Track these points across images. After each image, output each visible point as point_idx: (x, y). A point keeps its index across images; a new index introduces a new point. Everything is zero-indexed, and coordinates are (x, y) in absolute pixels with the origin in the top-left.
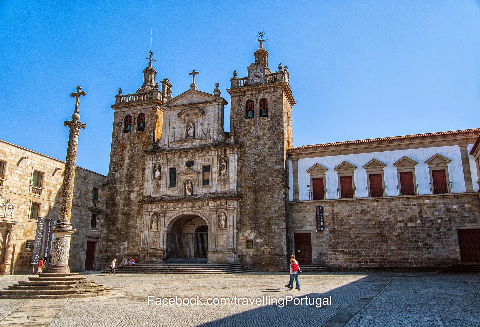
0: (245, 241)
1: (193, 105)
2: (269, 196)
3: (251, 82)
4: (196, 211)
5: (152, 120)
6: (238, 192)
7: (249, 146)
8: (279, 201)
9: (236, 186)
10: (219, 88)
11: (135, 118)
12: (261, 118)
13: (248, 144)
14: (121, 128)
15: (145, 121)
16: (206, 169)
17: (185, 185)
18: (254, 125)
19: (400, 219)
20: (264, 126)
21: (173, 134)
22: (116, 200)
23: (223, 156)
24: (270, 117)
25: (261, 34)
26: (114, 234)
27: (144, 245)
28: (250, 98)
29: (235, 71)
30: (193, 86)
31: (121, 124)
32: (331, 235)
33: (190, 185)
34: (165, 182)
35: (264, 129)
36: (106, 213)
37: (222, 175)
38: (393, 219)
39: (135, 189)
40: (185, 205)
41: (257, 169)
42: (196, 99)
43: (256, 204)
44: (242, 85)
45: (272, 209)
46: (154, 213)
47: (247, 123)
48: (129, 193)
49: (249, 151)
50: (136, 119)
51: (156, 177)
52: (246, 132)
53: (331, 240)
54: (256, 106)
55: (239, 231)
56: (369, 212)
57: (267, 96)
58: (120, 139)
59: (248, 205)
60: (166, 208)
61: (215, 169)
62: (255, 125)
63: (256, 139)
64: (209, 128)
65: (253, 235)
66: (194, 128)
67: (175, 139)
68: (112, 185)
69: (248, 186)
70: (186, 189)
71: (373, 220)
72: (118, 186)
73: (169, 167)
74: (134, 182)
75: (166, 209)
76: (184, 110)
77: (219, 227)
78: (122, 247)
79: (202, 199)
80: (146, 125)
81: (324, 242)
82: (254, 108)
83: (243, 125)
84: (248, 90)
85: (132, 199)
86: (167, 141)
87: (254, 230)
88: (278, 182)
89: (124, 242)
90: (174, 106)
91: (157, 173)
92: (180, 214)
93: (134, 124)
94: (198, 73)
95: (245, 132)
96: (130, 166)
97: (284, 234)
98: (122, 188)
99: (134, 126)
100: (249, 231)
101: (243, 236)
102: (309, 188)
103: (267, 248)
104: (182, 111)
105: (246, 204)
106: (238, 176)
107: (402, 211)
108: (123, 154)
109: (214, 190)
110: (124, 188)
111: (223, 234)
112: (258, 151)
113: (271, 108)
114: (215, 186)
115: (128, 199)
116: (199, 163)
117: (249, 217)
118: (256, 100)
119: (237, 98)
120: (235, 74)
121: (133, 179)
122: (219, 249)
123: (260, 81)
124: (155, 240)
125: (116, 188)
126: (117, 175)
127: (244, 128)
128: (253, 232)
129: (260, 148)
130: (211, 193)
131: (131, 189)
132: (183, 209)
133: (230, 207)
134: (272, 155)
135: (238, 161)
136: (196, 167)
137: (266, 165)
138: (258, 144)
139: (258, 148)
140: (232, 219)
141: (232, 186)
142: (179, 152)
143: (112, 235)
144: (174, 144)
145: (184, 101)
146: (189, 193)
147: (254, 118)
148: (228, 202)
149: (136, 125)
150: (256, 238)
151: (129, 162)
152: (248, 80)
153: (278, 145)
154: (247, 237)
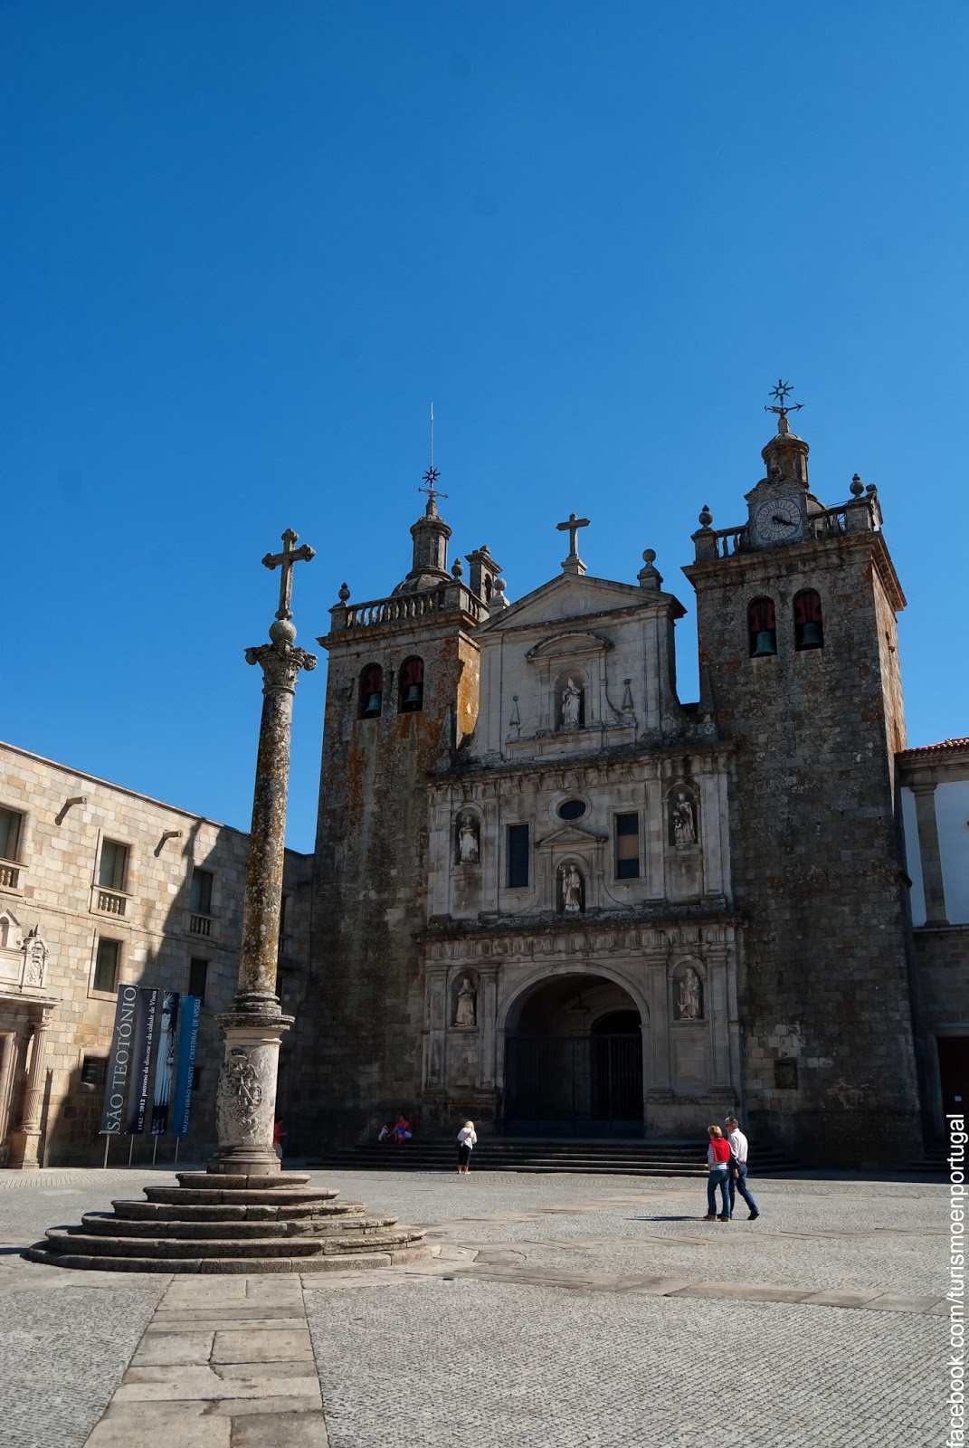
0: (769, 1063)
1: (573, 622)
2: (846, 909)
3: (760, 541)
4: (599, 962)
5: (444, 675)
6: (736, 898)
7: (767, 745)
8: (882, 927)
9: (728, 878)
10: (655, 564)
11: (392, 673)
12: (803, 653)
13: (762, 738)
14: (349, 706)
15: (424, 681)
16: (627, 824)
17: (560, 880)
18: (781, 676)
20: (813, 679)
21: (512, 715)
22: (339, 932)
23: (680, 782)
24: (831, 649)
25: (781, 391)
26: (336, 1038)
27: (434, 1074)
28: (761, 591)
29: (706, 509)
30: (572, 562)
31: (349, 693)
33: (574, 880)
34: (493, 869)
35: (815, 690)
36: (311, 973)
37: (680, 845)
39: (400, 895)
40: (561, 944)
41: (796, 822)
42: (582, 602)
43: (799, 937)
44: (731, 549)
45: (859, 952)
46: (463, 970)
47: (755, 670)
48: (382, 907)
49: (765, 763)
50: (395, 676)
51: (465, 854)
52: (754, 701)
54: (782, 616)
55: (748, 1028)
57: (818, 582)
58: (349, 738)
59: (774, 940)
60: (499, 954)
61: (655, 822)
62: (781, 678)
63: (790, 724)
64: (628, 692)
65: (796, 1043)
66: (581, 696)
67: (521, 731)
68: (327, 884)
69: (771, 878)
70: (564, 891)
72: (344, 885)
73: (504, 822)
74: (394, 872)
75: (501, 958)
76: (547, 640)
77: (678, 1015)
78: (363, 1082)
79: (617, 923)
80: (425, 692)
82: (777, 622)
83: (742, 680)
84: (753, 567)
85: (391, 928)
86: (494, 738)
87: (798, 1027)
88: (872, 861)
89: (368, 1066)
90: (514, 629)
91: (468, 843)
92: (548, 973)
93: (391, 691)
94: (585, 523)
95: (749, 701)
96: (379, 820)
97: (907, 1041)
98: (359, 892)
99: (389, 698)
100: (781, 1029)
101: (762, 1044)
103: (847, 1089)
104: (541, 643)
105: (765, 939)
106: (733, 846)
108: (358, 785)
109: (656, 891)
110: (363, 893)
111: (693, 1040)
112: (798, 761)
113: (835, 620)
114: (657, 879)
115: (377, 925)
116: (602, 806)
117: (780, 983)
118: (783, 596)
119: (718, 594)
120: (705, 519)
121: (392, 863)
122: (681, 1090)
123: (792, 534)
124: (466, 1059)
125: (339, 893)
126: (342, 851)
127: (745, 689)
128: (794, 1032)
129: (803, 751)
130: (646, 904)
131: (386, 896)
132: (556, 957)
133: (713, 948)
134: (849, 771)
135: (731, 796)
136: (592, 818)
137: (828, 808)
138: (797, 740)
139: (799, 752)
140: (724, 988)
141: (717, 878)
142: (539, 772)
143: (330, 1042)
144: (519, 749)
145: (545, 611)
146: (572, 906)
147: (776, 653)
148: (704, 933)
149: (395, 694)
150: (806, 1052)
151: (376, 809)
152: (749, 536)
153: (866, 740)
154: (776, 1050)
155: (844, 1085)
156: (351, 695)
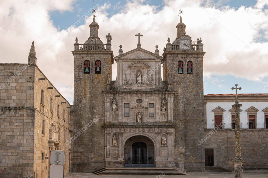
0: (179, 154)
1: (140, 60)
2: (194, 126)
3: (181, 48)
4: (145, 134)
6: (174, 122)
8: (201, 129)
9: (172, 118)
10: (158, 49)
11: (93, 63)
12: (189, 74)
14: (81, 70)
15: (102, 67)
16: (151, 105)
17: (137, 116)
18: (184, 78)
19: (264, 142)
20: (190, 80)
21: (125, 78)
22: (82, 124)
23: (163, 98)
24: (194, 74)
25: (181, 12)
26: (82, 147)
27: (108, 155)
28: (181, 60)
29: (169, 38)
30: (139, 45)
31: (81, 66)
32: (225, 150)
33: (140, 116)
34: (121, 113)
35: (191, 82)
37: (163, 110)
38: (260, 142)
39: (97, 116)
40: (137, 130)
41: (186, 108)
42: (142, 55)
43: (185, 131)
45: (196, 134)
47: (179, 76)
48: (92, 119)
49: (180, 96)
51: (114, 108)
52: (179, 83)
53: (226, 153)
54: (185, 66)
55: (175, 147)
56: (248, 137)
57: (192, 60)
58: (81, 78)
59: (181, 130)
60: (123, 131)
61: (158, 106)
63: (186, 89)
65: (184, 150)
66: (142, 76)
68: (78, 112)
69: (180, 119)
70: (138, 118)
71: (249, 142)
72: (82, 113)
73: (124, 102)
74: (95, 111)
76: (134, 63)
77: (162, 144)
78: (90, 157)
79: (150, 126)
80: (102, 70)
81: (221, 154)
83: (176, 78)
84: (179, 54)
85: (95, 123)
86: (121, 83)
89: (91, 153)
90: (126, 59)
91: (115, 106)
92: (134, 135)
94: (142, 36)
95: (177, 83)
96: (91, 99)
98: (86, 115)
99: (92, 69)
100: (181, 147)
101: (178, 150)
102: (213, 122)
105: (179, 131)
107: (265, 137)
108: (85, 90)
109: (157, 120)
110: (87, 115)
111: (165, 149)
112: (186, 96)
113: (195, 68)
114: (158, 118)
116: (146, 101)
117: (182, 139)
118: (185, 61)
119: (172, 58)
120: (169, 41)
121: (95, 109)
122: (162, 158)
123: (188, 48)
124: (115, 152)
125: (81, 115)
127: (177, 80)
128: (184, 148)
129: (188, 95)
130: (156, 122)
131: (93, 116)
132: (136, 132)
133: (169, 132)
134: (196, 100)
135: (174, 102)
136: (144, 104)
137: (192, 106)
138: (187, 92)
140: (171, 139)
141: (170, 118)
143: (81, 148)
145: (133, 56)
146: (140, 121)
147: (183, 73)
148: (168, 129)
149: (94, 69)
150: (186, 152)
151: (90, 96)
152: (179, 47)
153: (200, 94)
154: (180, 151)
155: (192, 157)
156: (81, 67)
